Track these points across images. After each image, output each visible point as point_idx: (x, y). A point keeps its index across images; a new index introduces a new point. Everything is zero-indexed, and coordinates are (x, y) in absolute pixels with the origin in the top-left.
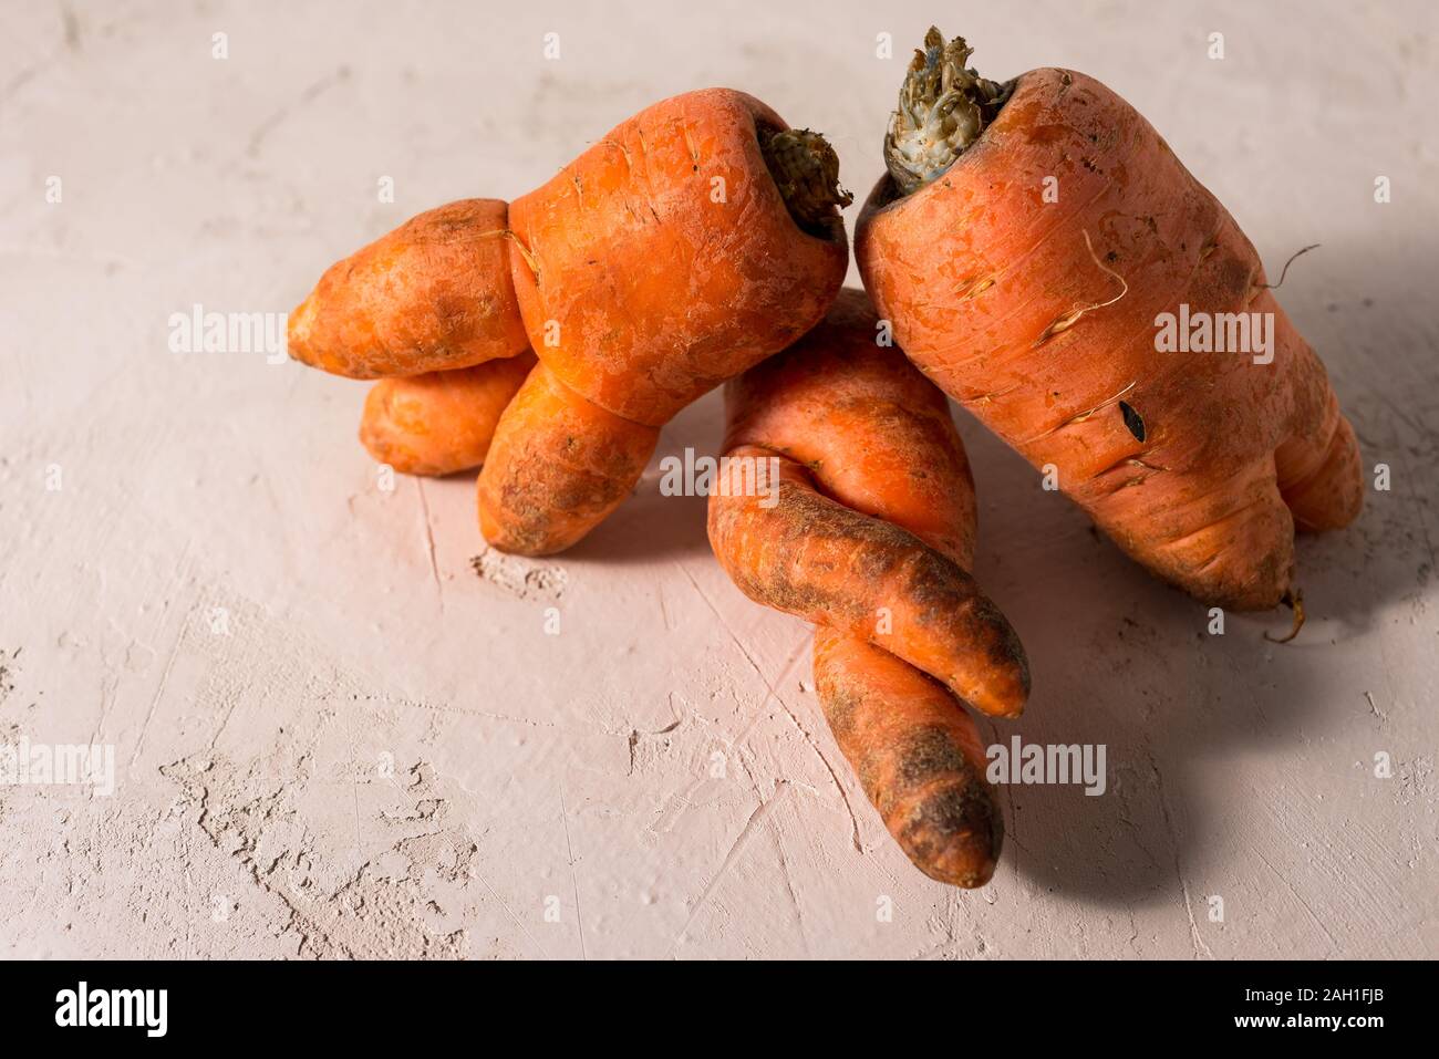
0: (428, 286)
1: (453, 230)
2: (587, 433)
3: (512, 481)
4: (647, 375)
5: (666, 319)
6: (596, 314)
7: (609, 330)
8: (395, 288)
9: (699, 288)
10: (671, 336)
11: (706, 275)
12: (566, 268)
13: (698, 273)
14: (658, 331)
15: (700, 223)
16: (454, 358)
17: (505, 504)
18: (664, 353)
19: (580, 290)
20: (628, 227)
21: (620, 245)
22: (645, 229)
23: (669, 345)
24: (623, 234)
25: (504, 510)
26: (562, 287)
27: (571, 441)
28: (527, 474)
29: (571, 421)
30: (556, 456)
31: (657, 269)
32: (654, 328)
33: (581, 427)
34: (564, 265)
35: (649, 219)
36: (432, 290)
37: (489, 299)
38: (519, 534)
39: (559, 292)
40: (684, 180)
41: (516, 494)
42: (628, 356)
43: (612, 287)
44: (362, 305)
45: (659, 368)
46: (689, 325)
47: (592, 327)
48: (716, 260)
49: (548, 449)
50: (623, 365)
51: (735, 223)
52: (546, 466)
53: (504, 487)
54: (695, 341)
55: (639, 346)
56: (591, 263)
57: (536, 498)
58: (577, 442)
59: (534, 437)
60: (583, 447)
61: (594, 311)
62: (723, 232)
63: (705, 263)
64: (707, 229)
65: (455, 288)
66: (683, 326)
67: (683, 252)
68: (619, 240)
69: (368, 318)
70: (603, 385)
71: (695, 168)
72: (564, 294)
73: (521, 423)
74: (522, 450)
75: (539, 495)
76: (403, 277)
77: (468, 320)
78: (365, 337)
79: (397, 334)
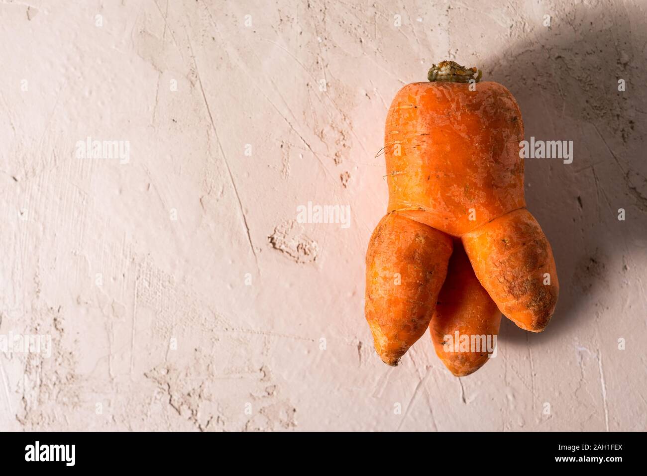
0: (395, 259)
1: (379, 237)
2: (505, 231)
3: (508, 284)
4: (495, 188)
5: (473, 159)
6: (453, 190)
7: (463, 189)
8: (387, 276)
9: (468, 134)
10: (482, 163)
11: (463, 127)
12: (424, 192)
13: (460, 130)
14: (477, 167)
15: (439, 116)
16: (435, 273)
17: (516, 297)
18: (488, 172)
19: (438, 190)
20: (423, 151)
21: (429, 159)
22: (427, 143)
23: (486, 167)
24: (424, 155)
25: (520, 301)
26: (431, 198)
27: (504, 241)
28: (508, 273)
29: (495, 235)
30: (507, 253)
31: (448, 148)
32: (475, 169)
33: (500, 231)
34: (422, 192)
35: (425, 138)
36: (397, 258)
37: (417, 235)
38: (536, 302)
39: (433, 201)
40: (417, 114)
41: (515, 286)
42: (479, 189)
43: (445, 175)
44: (386, 297)
45: (494, 180)
46: (482, 151)
47: (457, 196)
48: (459, 118)
49: (501, 254)
50: (482, 193)
51: (448, 101)
52: (509, 260)
53: (509, 292)
54: (491, 155)
55: (478, 179)
56: (429, 179)
57: (522, 277)
58: (506, 239)
59: (492, 258)
60: (510, 237)
61: (450, 190)
62: (449, 107)
63: (458, 124)
64: (443, 114)
65: (403, 247)
66: (481, 154)
67: (447, 131)
68: (426, 158)
69: (393, 298)
70: (487, 209)
71: (416, 107)
72: (435, 200)
73: (484, 262)
74: (495, 269)
75: (521, 274)
76: (385, 269)
77: (420, 251)
78: (401, 306)
79: (408, 289)
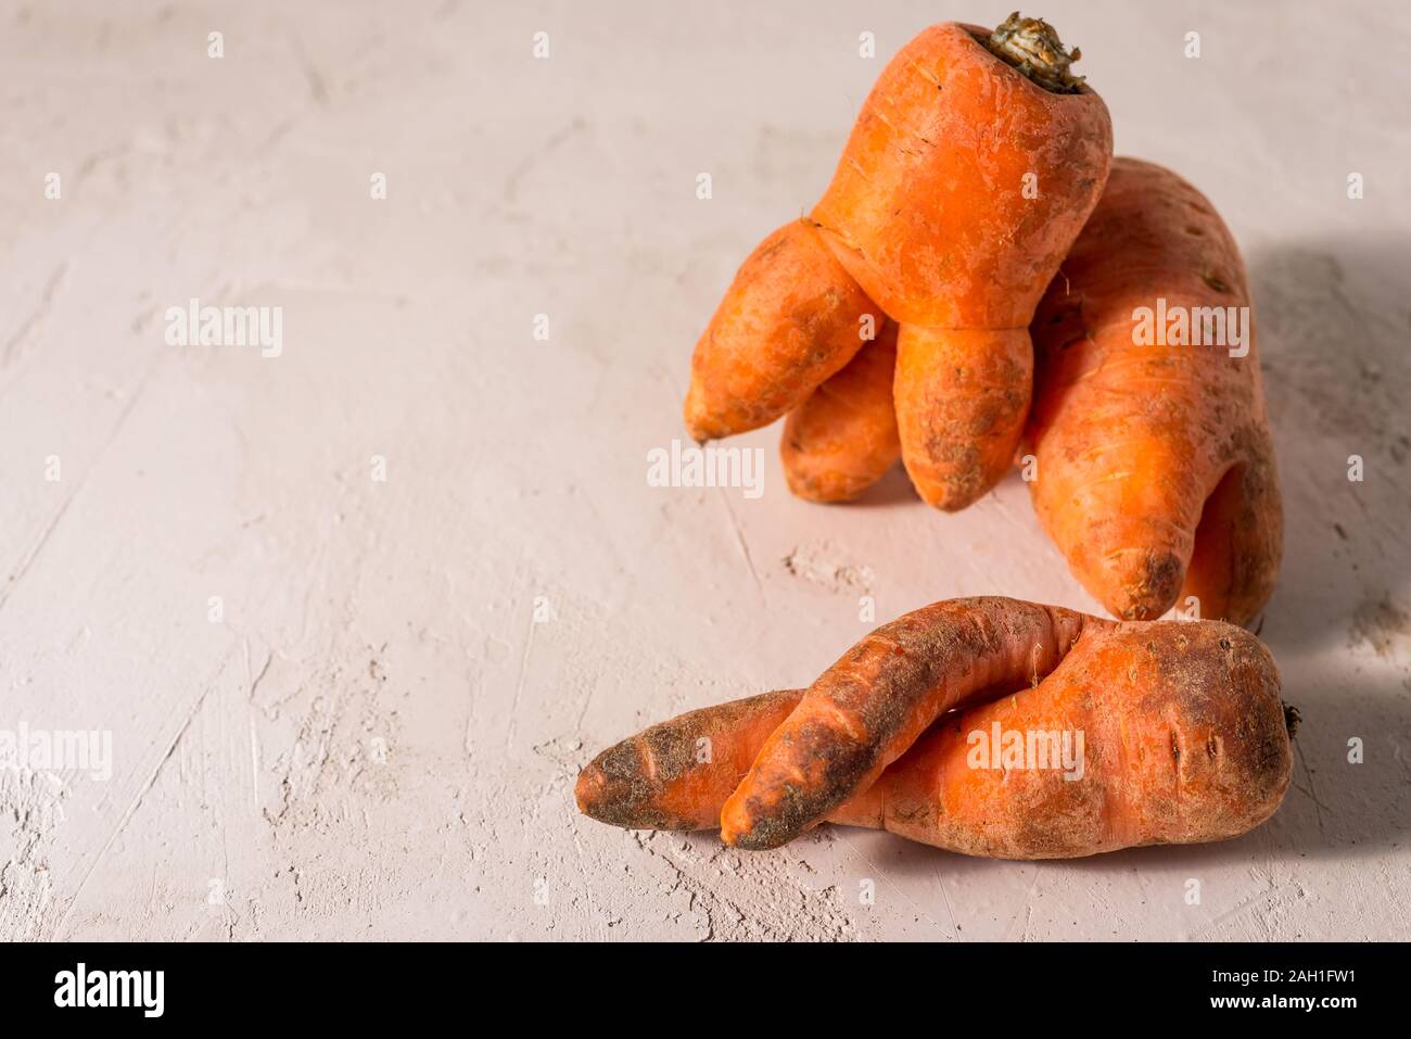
0: (778, 307)
1: (775, 254)
2: (969, 356)
3: (931, 436)
4: (992, 281)
5: (982, 222)
6: (925, 253)
7: (940, 259)
8: (753, 326)
9: (995, 181)
10: (993, 236)
11: (993, 166)
12: (880, 229)
13: (987, 168)
14: (981, 238)
15: (966, 127)
16: (829, 358)
17: (934, 459)
18: (995, 254)
19: (900, 240)
20: (912, 166)
21: (914, 184)
22: (925, 158)
23: (996, 244)
24: (909, 173)
25: (937, 465)
26: (884, 247)
27: (959, 371)
28: (939, 420)
29: (950, 355)
30: (953, 392)
31: (952, 186)
32: (976, 238)
33: (961, 354)
34: (876, 229)
35: (924, 148)
36: (783, 308)
37: (831, 291)
38: (959, 480)
39: (884, 252)
40: (935, 102)
41: (939, 444)
42: (966, 272)
43: (924, 223)
44: (734, 356)
45: (997, 269)
46: (1002, 217)
47: (926, 265)
48: (996, 149)
49: (944, 388)
50: (966, 282)
51: (994, 110)
52: (950, 403)
53: (927, 445)
54: (1015, 229)
55: (973, 256)
56: (897, 213)
57: (957, 437)
58: (963, 369)
59: (928, 385)
60: (972, 372)
61: (920, 250)
62: (990, 123)
63: (988, 157)
64: (975, 128)
65: (801, 296)
66: (999, 221)
67: (966, 159)
68: (910, 181)
69: (744, 363)
70: (960, 310)
71: (940, 88)
72: (889, 251)
73: (912, 382)
74: (924, 403)
75: (958, 432)
76: (755, 312)
77: (823, 316)
78: (750, 380)
79: (774, 362)
